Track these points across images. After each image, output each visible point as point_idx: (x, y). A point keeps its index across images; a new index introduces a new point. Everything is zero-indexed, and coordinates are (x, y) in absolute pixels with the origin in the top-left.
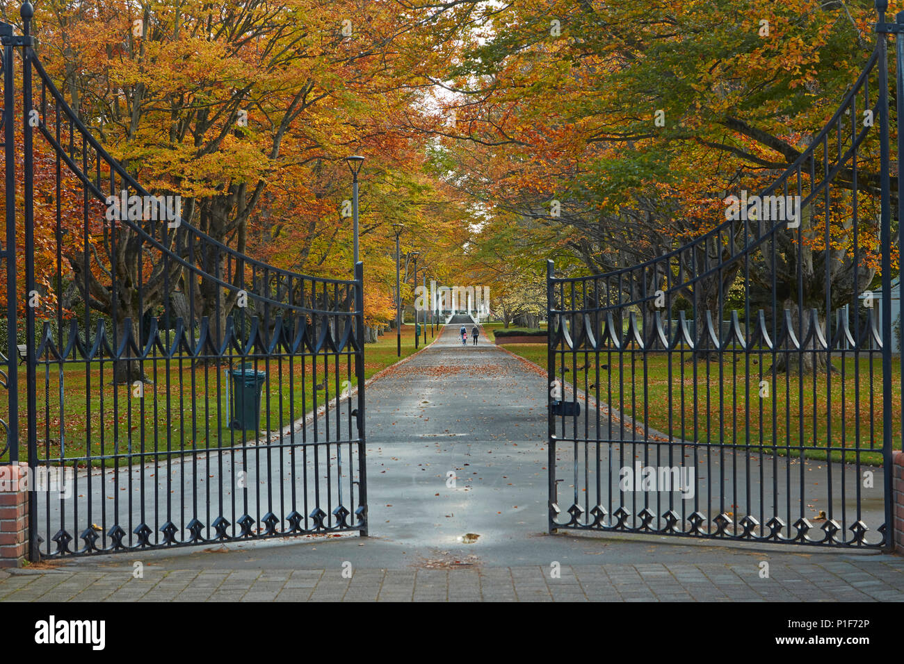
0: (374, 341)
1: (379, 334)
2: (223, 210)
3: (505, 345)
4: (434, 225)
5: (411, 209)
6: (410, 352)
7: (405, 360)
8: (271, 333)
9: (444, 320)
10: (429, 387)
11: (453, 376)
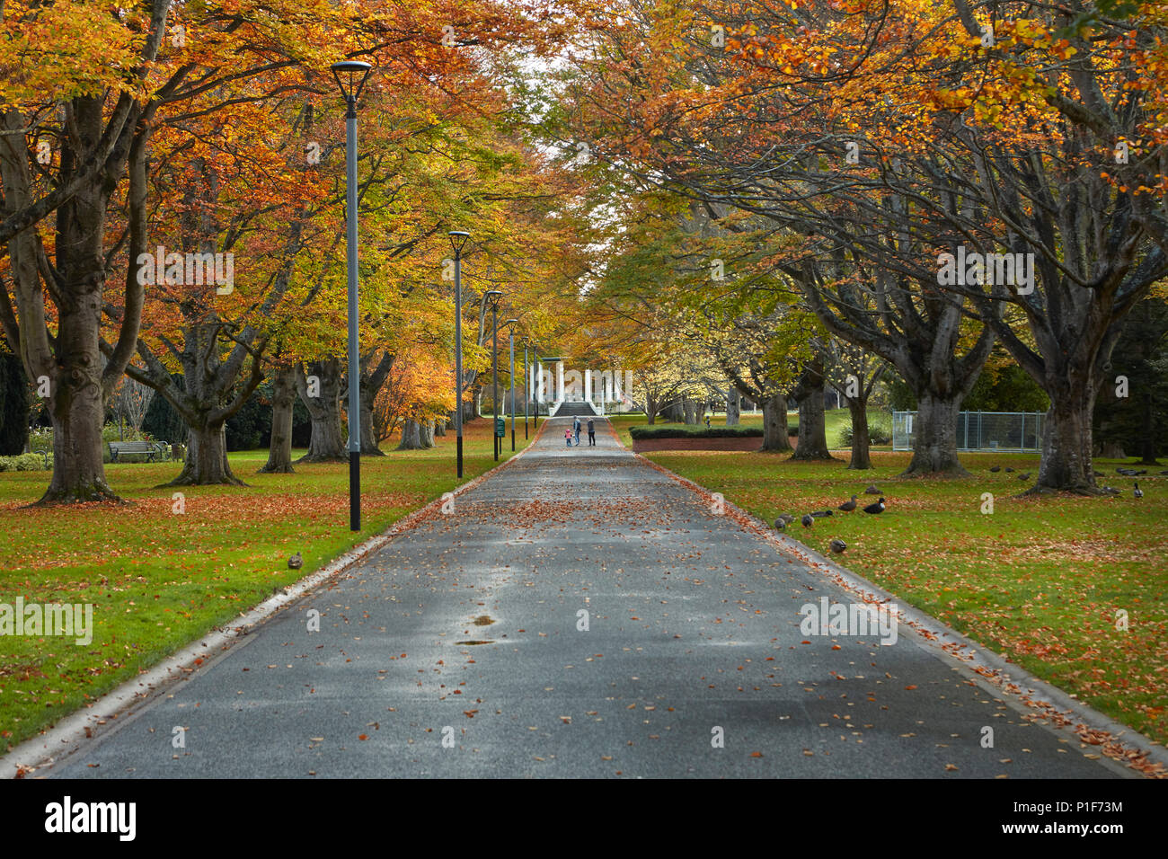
0: (428, 446)
1: (436, 433)
2: (98, 188)
3: (651, 453)
4: (526, 237)
5: (484, 207)
6: (482, 467)
7: (470, 484)
8: (217, 434)
9: (547, 410)
10: (501, 563)
11: (558, 528)
